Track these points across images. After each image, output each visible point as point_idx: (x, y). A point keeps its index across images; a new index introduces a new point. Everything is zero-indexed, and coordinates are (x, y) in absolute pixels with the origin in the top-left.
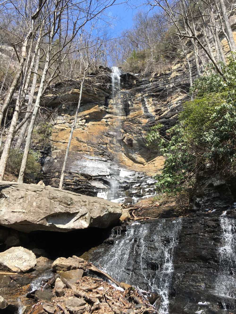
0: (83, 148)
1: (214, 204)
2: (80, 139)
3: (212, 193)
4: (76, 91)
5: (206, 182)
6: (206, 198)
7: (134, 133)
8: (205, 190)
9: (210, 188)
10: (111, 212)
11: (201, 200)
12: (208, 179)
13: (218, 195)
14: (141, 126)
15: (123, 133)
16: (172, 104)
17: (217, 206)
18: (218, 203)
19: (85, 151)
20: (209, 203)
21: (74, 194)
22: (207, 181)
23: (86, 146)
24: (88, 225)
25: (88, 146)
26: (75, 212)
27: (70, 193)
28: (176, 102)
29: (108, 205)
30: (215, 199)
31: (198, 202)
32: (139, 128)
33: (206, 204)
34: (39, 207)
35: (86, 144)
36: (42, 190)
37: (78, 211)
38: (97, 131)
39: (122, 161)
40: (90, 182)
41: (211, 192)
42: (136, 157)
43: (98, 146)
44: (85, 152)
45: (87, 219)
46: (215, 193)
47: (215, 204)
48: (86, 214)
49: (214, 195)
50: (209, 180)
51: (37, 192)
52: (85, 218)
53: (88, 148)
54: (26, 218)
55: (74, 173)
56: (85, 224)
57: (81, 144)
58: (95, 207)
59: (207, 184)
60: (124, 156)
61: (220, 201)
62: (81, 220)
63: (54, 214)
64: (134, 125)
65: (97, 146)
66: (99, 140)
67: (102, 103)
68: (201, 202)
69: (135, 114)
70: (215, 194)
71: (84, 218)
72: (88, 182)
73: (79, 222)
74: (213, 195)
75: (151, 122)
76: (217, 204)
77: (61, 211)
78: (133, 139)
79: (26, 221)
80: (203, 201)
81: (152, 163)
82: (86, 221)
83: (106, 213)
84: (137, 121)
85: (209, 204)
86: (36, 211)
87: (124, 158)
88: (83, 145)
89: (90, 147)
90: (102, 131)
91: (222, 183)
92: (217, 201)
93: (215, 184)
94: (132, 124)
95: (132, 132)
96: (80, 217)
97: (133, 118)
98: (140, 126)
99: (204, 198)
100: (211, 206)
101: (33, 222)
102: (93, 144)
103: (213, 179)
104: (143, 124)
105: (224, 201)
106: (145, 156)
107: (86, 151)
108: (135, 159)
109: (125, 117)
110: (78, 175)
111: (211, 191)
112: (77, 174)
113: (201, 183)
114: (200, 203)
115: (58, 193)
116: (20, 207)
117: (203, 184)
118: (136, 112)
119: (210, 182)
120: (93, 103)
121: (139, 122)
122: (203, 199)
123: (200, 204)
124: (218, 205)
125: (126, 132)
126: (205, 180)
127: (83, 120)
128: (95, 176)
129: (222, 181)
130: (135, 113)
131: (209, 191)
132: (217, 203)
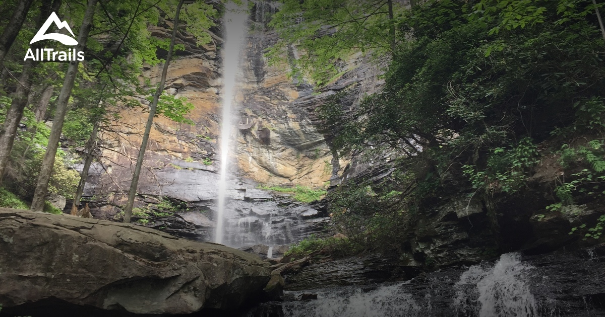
0: (168, 145)
1: (456, 255)
2: (163, 127)
3: (451, 232)
4: (156, 31)
5: (441, 209)
6: (439, 243)
7: (272, 117)
8: (439, 226)
9: (446, 223)
10: (248, 274)
11: (428, 248)
12: (445, 203)
13: (465, 235)
14: (286, 103)
15: (252, 116)
16: (347, 63)
17: (463, 258)
18: (464, 253)
19: (172, 151)
20: (445, 253)
21: (164, 235)
22: (443, 208)
23: (174, 142)
24: (201, 305)
25: (180, 142)
26: (169, 274)
27: (157, 234)
28: (354, 60)
29: (243, 260)
30: (458, 244)
31: (420, 251)
32: (284, 107)
33: (439, 255)
34: (85, 267)
35: (175, 138)
36: (93, 227)
37: (177, 274)
38: (198, 111)
39: (248, 172)
40: (181, 215)
41: (449, 230)
42: (276, 165)
43: (201, 141)
44: (174, 153)
45: (199, 292)
46: (457, 231)
47: (458, 256)
48: (197, 278)
49: (458, 237)
50: (448, 206)
51: (81, 230)
52: (195, 289)
53: (179, 145)
54: (53, 291)
55: (147, 195)
56: (193, 302)
57: (165, 136)
58: (215, 265)
59: (443, 214)
60: (252, 163)
61: (469, 248)
62: (183, 294)
63: (121, 280)
64: (272, 102)
65: (198, 141)
66: (202, 129)
67: (209, 56)
68: (429, 251)
69: (275, 81)
70: (459, 234)
71: (192, 288)
72: (178, 214)
73: (181, 300)
74: (454, 236)
75: (306, 97)
76: (462, 255)
77: (139, 274)
78: (270, 129)
79: (53, 298)
80: (432, 248)
81: (306, 176)
82: (196, 297)
83: (238, 276)
84: (278, 95)
85: (447, 255)
86: (78, 275)
87: (251, 166)
88: (170, 139)
89: (184, 143)
90: (209, 113)
91: (475, 211)
92: (463, 247)
93: (460, 214)
94: (268, 100)
95: (270, 114)
96: (183, 287)
97: (270, 87)
98: (284, 104)
99: (434, 244)
100: (450, 259)
101: (70, 301)
102: (190, 138)
103: (456, 203)
104: (290, 101)
105: (477, 248)
106: (294, 164)
107: (176, 152)
108: (273, 169)
109: (255, 86)
110: (157, 200)
111: (451, 228)
112: (155, 199)
113: (431, 212)
114: (426, 252)
115: (131, 233)
116: (39, 266)
117: (435, 214)
118: (277, 77)
119: (449, 209)
120: (192, 56)
121: (282, 96)
122: (432, 245)
123: (426, 255)
124: (466, 257)
125: (257, 114)
126: (438, 206)
127: (171, 89)
128: (192, 202)
129: (475, 208)
130: (274, 78)
131: (447, 227)
132: (462, 253)
